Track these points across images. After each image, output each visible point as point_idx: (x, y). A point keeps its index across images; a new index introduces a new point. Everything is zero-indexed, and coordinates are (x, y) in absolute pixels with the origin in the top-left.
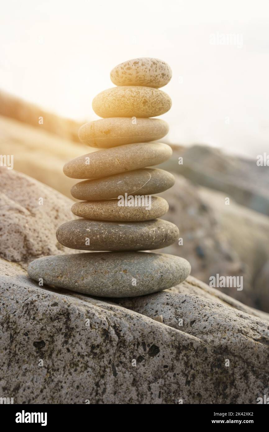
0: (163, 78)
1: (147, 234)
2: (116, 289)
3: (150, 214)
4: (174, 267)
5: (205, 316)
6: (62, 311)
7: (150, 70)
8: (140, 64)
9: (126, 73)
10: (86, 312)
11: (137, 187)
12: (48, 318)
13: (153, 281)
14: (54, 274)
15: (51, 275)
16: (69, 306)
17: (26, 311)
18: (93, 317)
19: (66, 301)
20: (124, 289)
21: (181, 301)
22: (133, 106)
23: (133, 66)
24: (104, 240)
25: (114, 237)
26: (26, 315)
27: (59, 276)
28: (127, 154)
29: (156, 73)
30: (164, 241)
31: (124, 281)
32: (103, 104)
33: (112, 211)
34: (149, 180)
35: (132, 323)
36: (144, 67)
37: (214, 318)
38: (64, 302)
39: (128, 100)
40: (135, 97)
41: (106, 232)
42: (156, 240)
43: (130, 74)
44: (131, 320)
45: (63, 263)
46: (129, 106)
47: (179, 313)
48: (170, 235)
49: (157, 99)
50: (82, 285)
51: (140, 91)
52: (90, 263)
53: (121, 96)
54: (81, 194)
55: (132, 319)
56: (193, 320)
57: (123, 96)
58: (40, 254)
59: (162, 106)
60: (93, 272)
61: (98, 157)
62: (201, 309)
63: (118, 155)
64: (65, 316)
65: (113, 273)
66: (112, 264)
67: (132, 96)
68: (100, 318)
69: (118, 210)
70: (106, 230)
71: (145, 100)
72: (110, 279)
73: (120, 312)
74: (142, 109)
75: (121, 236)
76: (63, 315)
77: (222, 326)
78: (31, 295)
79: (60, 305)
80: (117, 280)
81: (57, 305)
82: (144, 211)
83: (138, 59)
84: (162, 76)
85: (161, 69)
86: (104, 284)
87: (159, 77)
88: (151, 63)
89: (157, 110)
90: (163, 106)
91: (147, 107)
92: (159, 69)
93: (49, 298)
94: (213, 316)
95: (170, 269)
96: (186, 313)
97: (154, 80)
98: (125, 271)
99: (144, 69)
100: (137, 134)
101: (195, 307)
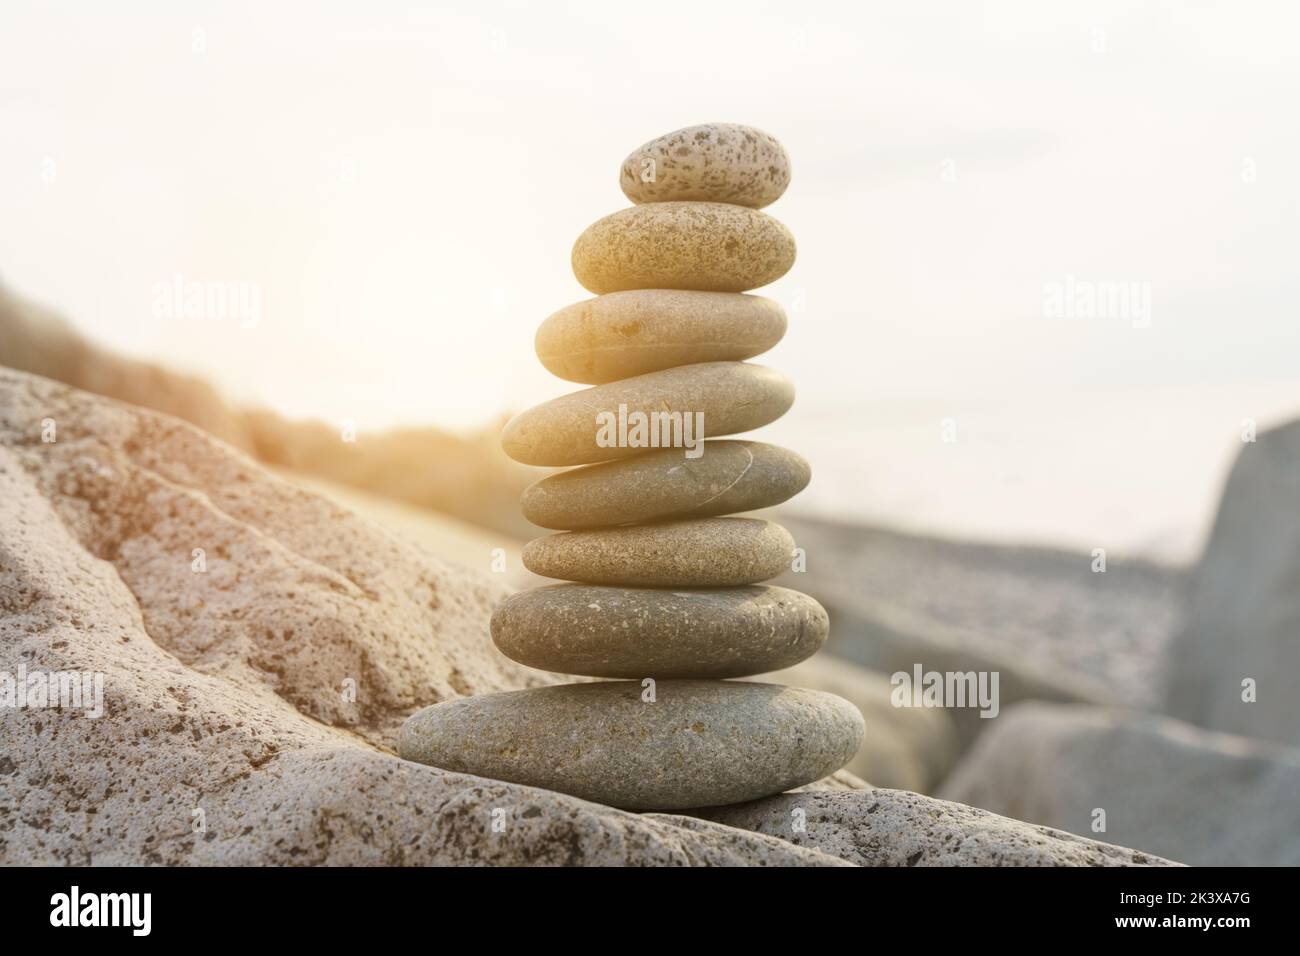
0: (772, 179)
1: (754, 618)
2: (675, 780)
3: (757, 561)
4: (829, 717)
5: (948, 838)
6: (556, 831)
7: (739, 157)
8: (714, 139)
9: (676, 165)
10: (626, 831)
11: (719, 483)
12: (515, 852)
13: (777, 755)
14: (492, 743)
15: (481, 748)
16: (574, 815)
17: (449, 836)
18: (648, 845)
19: (562, 802)
20: (697, 778)
21: (865, 807)
22: (699, 256)
23: (694, 144)
24: (642, 635)
25: (667, 625)
26: (450, 845)
27: (506, 749)
28: (691, 390)
29: (756, 167)
30: (795, 642)
31: (699, 755)
32: (612, 252)
33: (655, 553)
34: (750, 465)
35: (755, 858)
36: (726, 147)
37: (977, 840)
38: (557, 805)
39: (685, 239)
40: (704, 229)
41: (646, 612)
42: (778, 637)
43: (687, 167)
44: (751, 851)
45: (515, 712)
46: (688, 255)
47: (868, 840)
48: (810, 625)
49: (763, 237)
50: (576, 773)
51: (716, 213)
52: (595, 708)
53: (664, 229)
54: (561, 507)
55: (755, 848)
56: (915, 851)
57: (672, 229)
58: (412, 706)
59: (774, 257)
60: (607, 734)
61: (612, 399)
62: (931, 823)
63: (667, 392)
64: (564, 844)
65: (664, 733)
66: (658, 708)
67: (695, 228)
68: (665, 847)
69: (671, 549)
70: (643, 605)
71: (731, 238)
72: (658, 750)
73: (713, 831)
74: (723, 266)
75: (687, 622)
76: (560, 839)
77: (1007, 860)
78: (455, 791)
79: (547, 813)
80: (679, 752)
81: (540, 815)
82: (741, 554)
83: (707, 126)
84: (769, 173)
85: (767, 154)
86: (640, 765)
87: (762, 175)
88: (741, 138)
89: (762, 268)
90: (778, 258)
91: (735, 259)
92: (763, 154)
93: (511, 797)
94: (974, 837)
95: (820, 722)
96: (887, 837)
97: (749, 184)
98: (699, 726)
99: (725, 151)
100: (711, 334)
101: (911, 819)
